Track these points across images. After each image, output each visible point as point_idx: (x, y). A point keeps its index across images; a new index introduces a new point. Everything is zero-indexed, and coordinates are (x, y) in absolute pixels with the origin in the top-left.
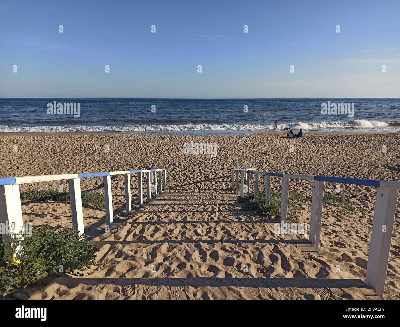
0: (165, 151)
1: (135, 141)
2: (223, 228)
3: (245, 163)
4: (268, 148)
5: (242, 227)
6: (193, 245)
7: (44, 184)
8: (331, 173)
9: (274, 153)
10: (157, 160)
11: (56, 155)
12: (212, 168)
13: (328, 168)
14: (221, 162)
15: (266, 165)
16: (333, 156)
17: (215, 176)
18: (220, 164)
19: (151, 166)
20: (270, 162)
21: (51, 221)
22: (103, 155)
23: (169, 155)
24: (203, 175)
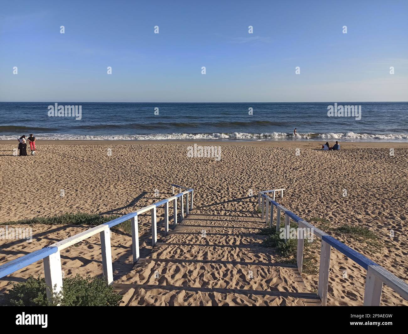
0: (194, 165)
1: (165, 152)
2: (239, 271)
3: (274, 181)
4: (300, 162)
5: (258, 271)
6: (207, 294)
7: (80, 199)
8: (365, 195)
9: (307, 168)
10: (186, 175)
11: (91, 167)
12: (240, 186)
13: (363, 189)
14: (250, 179)
15: (297, 184)
16: (370, 174)
17: (243, 196)
18: (249, 181)
19: (180, 181)
20: (300, 180)
21: (86, 252)
22: (135, 167)
23: (198, 169)
24: (230, 194)
